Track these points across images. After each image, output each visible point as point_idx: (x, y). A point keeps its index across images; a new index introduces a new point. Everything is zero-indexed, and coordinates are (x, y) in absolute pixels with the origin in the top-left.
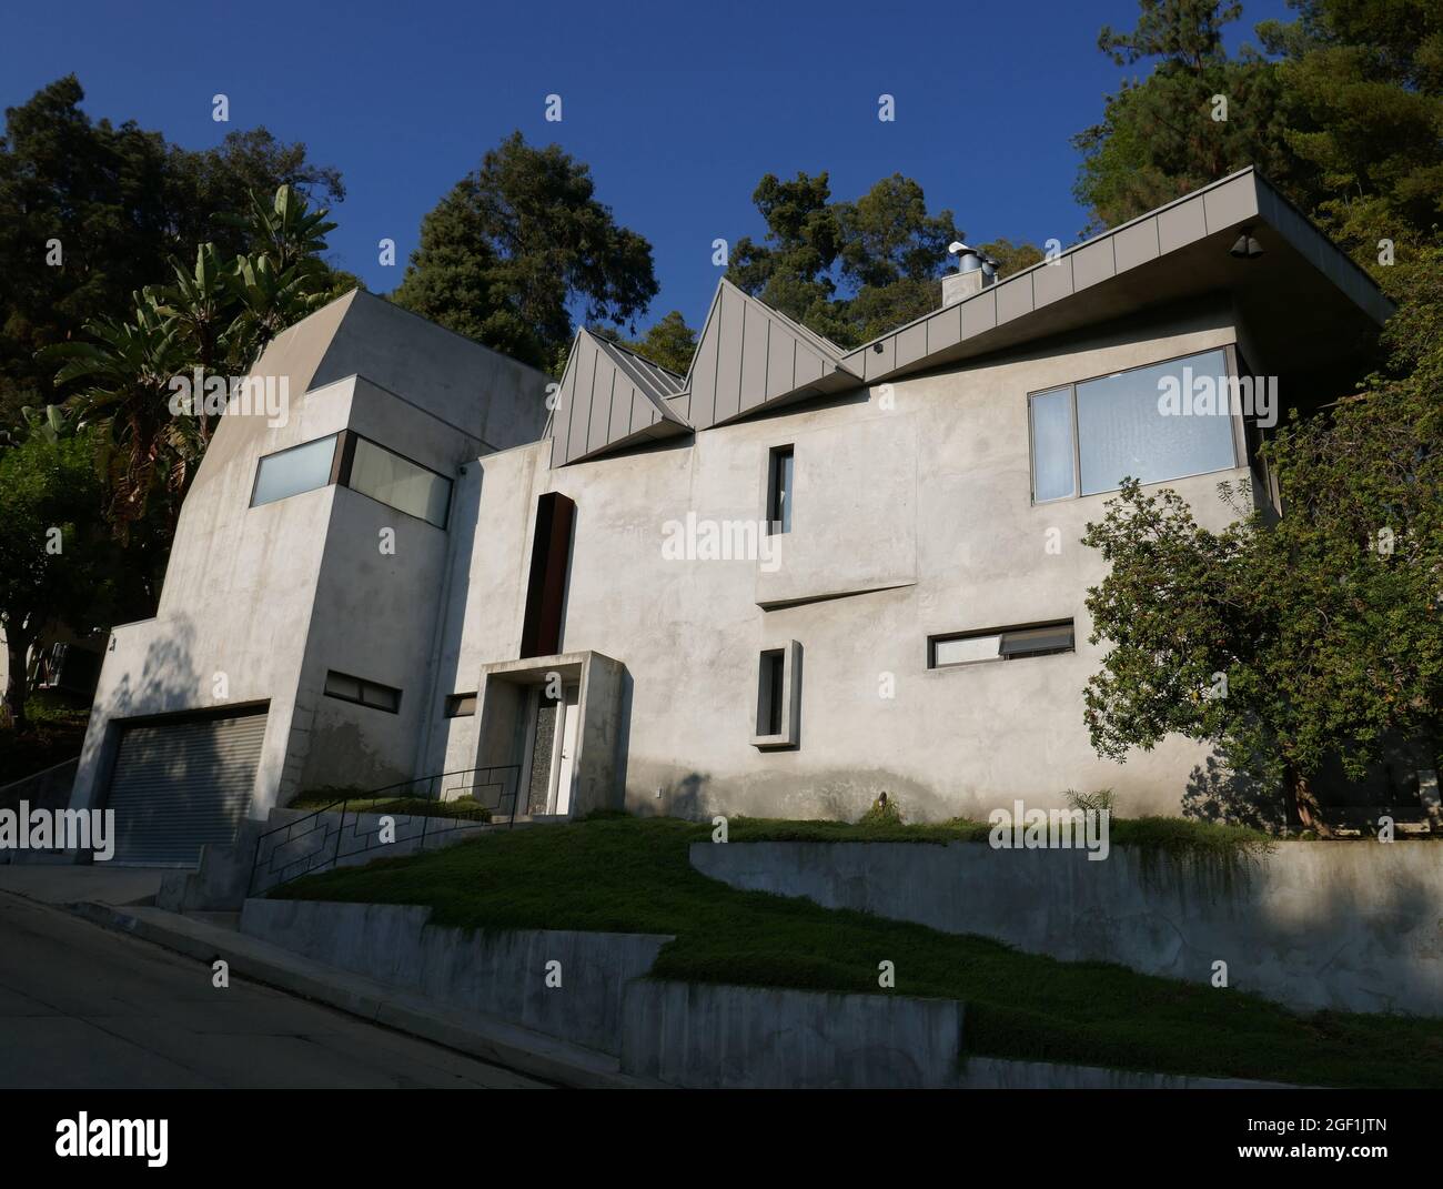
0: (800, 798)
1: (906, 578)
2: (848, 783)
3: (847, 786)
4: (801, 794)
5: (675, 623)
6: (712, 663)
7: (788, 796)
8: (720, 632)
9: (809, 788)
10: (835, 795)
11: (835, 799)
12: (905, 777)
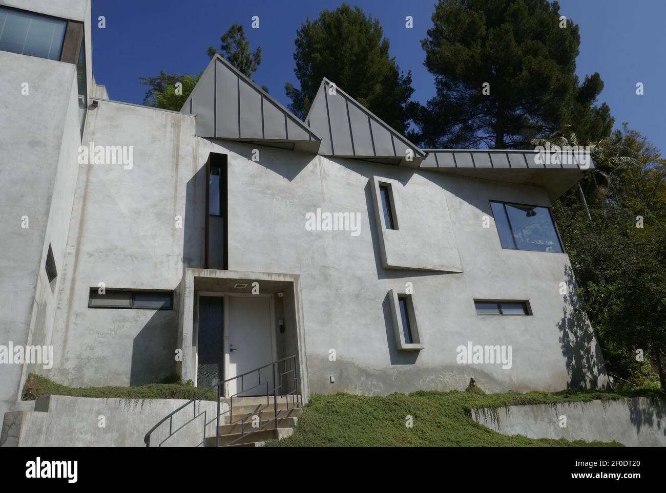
0: (429, 381)
1: (457, 268)
2: (453, 373)
3: (452, 374)
4: (428, 379)
5: (324, 267)
6: (357, 296)
7: (421, 380)
8: (360, 278)
9: (433, 376)
10: (448, 379)
11: (448, 382)
12: (480, 370)
